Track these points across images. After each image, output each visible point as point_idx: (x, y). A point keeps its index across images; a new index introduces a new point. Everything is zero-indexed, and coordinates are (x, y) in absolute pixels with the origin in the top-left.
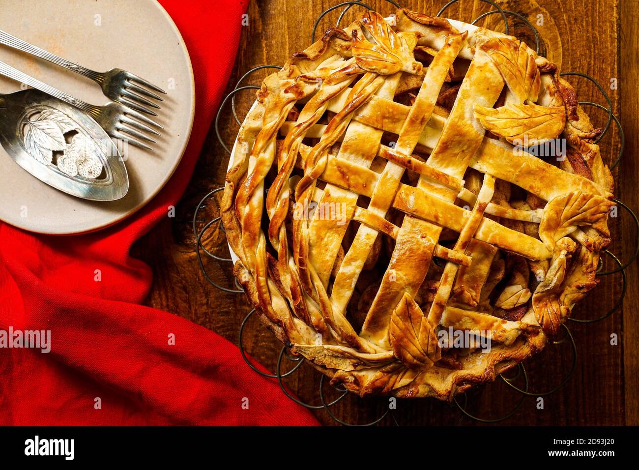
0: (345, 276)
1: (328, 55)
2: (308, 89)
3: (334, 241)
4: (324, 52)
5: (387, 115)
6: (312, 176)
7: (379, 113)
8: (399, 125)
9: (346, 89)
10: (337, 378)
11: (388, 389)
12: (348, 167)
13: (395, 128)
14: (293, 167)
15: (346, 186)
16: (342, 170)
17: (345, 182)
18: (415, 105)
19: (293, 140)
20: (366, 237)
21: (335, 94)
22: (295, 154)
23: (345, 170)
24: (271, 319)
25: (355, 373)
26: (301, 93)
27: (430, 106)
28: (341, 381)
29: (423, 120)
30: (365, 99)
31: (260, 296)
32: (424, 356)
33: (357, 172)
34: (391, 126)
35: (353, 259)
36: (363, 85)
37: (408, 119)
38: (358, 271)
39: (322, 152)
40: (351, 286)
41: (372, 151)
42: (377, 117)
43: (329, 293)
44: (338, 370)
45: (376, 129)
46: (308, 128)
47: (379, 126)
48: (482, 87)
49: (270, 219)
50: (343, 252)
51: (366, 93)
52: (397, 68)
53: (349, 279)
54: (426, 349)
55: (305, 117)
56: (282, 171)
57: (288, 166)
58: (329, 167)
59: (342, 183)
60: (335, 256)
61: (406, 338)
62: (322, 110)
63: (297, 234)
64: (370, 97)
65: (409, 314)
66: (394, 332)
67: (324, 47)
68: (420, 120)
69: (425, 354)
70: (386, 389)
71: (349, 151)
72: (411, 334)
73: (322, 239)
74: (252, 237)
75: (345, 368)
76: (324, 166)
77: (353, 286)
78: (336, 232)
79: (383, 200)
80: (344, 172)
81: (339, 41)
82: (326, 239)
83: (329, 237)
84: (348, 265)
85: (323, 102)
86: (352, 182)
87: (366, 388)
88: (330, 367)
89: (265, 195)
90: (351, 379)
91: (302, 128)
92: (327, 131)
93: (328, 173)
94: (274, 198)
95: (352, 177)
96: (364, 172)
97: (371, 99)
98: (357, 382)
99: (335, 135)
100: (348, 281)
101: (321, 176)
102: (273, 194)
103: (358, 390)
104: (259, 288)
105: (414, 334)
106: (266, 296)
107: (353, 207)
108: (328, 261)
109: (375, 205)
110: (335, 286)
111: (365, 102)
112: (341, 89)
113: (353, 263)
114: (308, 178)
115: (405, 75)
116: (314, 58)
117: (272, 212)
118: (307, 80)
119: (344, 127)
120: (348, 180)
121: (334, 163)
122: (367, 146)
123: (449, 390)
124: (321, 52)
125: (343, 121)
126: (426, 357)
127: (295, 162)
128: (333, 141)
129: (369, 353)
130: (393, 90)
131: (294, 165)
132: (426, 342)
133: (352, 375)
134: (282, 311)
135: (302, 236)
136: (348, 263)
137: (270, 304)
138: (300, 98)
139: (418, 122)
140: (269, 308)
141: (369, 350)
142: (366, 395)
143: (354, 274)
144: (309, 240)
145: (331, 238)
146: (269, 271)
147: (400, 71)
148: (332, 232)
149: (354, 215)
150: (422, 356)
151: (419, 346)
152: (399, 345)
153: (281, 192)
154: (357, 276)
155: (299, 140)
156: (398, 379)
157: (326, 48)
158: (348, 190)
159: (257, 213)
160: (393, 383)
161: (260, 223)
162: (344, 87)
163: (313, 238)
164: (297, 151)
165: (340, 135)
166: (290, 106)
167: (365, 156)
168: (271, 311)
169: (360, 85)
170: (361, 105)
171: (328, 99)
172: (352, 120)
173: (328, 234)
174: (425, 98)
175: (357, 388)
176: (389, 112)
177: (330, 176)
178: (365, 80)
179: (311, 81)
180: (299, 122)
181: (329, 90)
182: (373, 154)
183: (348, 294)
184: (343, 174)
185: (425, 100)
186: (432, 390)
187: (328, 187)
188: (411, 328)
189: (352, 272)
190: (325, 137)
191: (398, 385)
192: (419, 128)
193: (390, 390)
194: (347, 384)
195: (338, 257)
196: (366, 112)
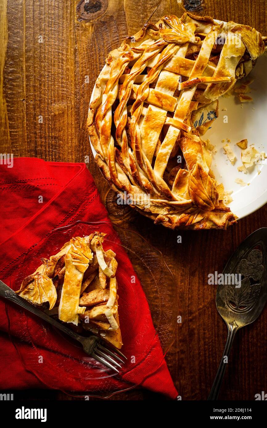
0: (162, 154)
1: (145, 39)
2: (136, 56)
3: (155, 136)
4: (144, 36)
5: (182, 65)
6: (141, 99)
7: (178, 64)
8: (189, 71)
10: (158, 219)
11: (189, 224)
12: (161, 95)
13: (187, 73)
14: (129, 97)
15: (160, 105)
16: (158, 96)
17: (160, 103)
18: (198, 59)
19: (129, 82)
20: (173, 133)
21: (151, 57)
22: (130, 90)
23: (159, 96)
24: (117, 187)
25: (169, 216)
26: (132, 57)
27: (206, 59)
28: (161, 220)
29: (203, 67)
30: (170, 57)
31: (111, 174)
32: (210, 200)
33: (166, 98)
34: (184, 72)
35: (167, 145)
36: (168, 50)
37: (194, 67)
38: (170, 151)
39: (146, 86)
40: (166, 160)
41: (174, 85)
42: (177, 67)
43: (153, 166)
44: (158, 214)
45: (176, 74)
46: (137, 75)
47: (178, 72)
48: (234, 50)
49: (117, 127)
50: (160, 142)
51: (170, 54)
52: (187, 40)
53: (165, 156)
54: (211, 195)
55: (135, 70)
56: (123, 99)
57: (127, 96)
58: (150, 95)
59: (158, 104)
60: (156, 143)
61: (199, 189)
62: (144, 66)
63: (134, 132)
64: (172, 56)
65: (200, 174)
66: (192, 186)
67: (144, 33)
68: (201, 67)
69: (210, 198)
70: (187, 223)
71: (161, 86)
72: (202, 187)
73: (148, 135)
74: (106, 138)
75: (162, 213)
76: (148, 94)
77: (167, 160)
78: (156, 131)
79: (182, 113)
80: (159, 97)
81: (152, 30)
82: (150, 135)
83: (152, 133)
84: (164, 148)
85: (145, 62)
86: (163, 103)
87: (176, 223)
88: (154, 213)
89: (113, 115)
90: (167, 219)
91: (133, 75)
92: (148, 77)
93: (150, 97)
94: (119, 114)
95: (164, 100)
96: (170, 97)
97: (173, 57)
98: (170, 221)
99: (154, 77)
100: (164, 157)
101: (146, 100)
102: (118, 112)
103: (171, 226)
104: (111, 168)
105: (203, 187)
106: (115, 173)
107: (165, 117)
108: (152, 147)
109: (177, 116)
110: (157, 161)
111: (169, 59)
112: (155, 54)
113: (167, 147)
114: (139, 100)
115: (191, 44)
116: (138, 40)
117: (117, 123)
118: (135, 51)
119: (158, 73)
120: (161, 102)
121: (153, 92)
122: (172, 83)
123: (225, 223)
124: (142, 36)
125: (157, 70)
126: (211, 201)
127: (130, 94)
128: (152, 80)
129: (177, 201)
130: (184, 52)
131: (129, 96)
132: (211, 191)
133: (167, 217)
134: (124, 181)
135: (136, 133)
136: (164, 147)
137: (117, 178)
138: (132, 60)
139: (200, 68)
140: (117, 180)
141: (177, 199)
142: (176, 227)
143: (168, 153)
144: (141, 135)
145: (153, 134)
146: (116, 158)
147: (188, 42)
148: (153, 131)
149: (165, 122)
150: (209, 200)
151: (207, 193)
152: (194, 194)
153: (122, 111)
154: (169, 154)
155: (132, 82)
156: (195, 217)
157: (145, 34)
158: (162, 108)
159: (109, 124)
160: (191, 220)
161: (110, 130)
162: (157, 53)
163: (143, 134)
164: (131, 88)
165: (156, 77)
166: (126, 64)
167: (171, 89)
168: (118, 182)
169: (166, 50)
170: (168, 60)
171: (148, 59)
172: (162, 70)
173: (151, 132)
174: (203, 55)
175: (171, 225)
176: (183, 64)
177: (151, 99)
178: (169, 47)
179: (137, 51)
180: (131, 73)
181: (147, 55)
182: (175, 87)
183: (164, 165)
184: (159, 99)
185: (203, 56)
186: (215, 224)
187: (150, 106)
188: (202, 183)
189: (166, 152)
190: (146, 79)
191: (194, 221)
192: (201, 72)
193: (190, 224)
194: (164, 223)
195: (157, 145)
196: (170, 65)
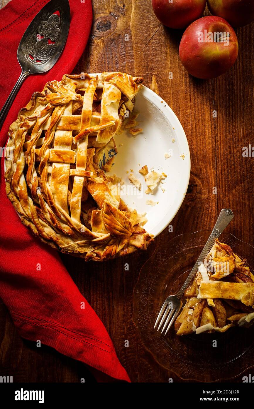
0: (74, 203)
1: (37, 106)
2: (31, 123)
3: (64, 188)
4: (34, 104)
5: (71, 122)
7: (67, 122)
8: (78, 125)
9: (49, 117)
10: (87, 257)
11: (114, 253)
12: (60, 152)
13: (77, 127)
14: (34, 161)
15: (62, 161)
16: (58, 154)
17: (61, 159)
18: (82, 114)
19: (31, 148)
20: (79, 181)
21: (44, 121)
22: (34, 154)
23: (59, 153)
24: (45, 239)
25: (96, 251)
26: (29, 126)
27: (90, 111)
28: (91, 257)
29: (88, 119)
30: (59, 118)
31: (38, 229)
32: (125, 229)
33: (65, 153)
34: (75, 127)
35: (76, 193)
36: (56, 112)
37: (82, 121)
38: (80, 198)
39: (45, 148)
40: (79, 207)
41: (69, 140)
42: (67, 125)
43: (70, 215)
44: (87, 252)
45: (68, 130)
46: (37, 140)
47: (69, 128)
48: (111, 97)
49: (31, 189)
50: (70, 192)
51: (58, 115)
52: (69, 100)
53: (77, 204)
54: (124, 225)
55: (33, 137)
56: (30, 164)
57: (32, 161)
58: (51, 154)
59: (60, 160)
60: (67, 195)
61: (113, 223)
62: (40, 131)
63: (45, 191)
64: (60, 117)
65: (110, 210)
66: (106, 222)
67: (33, 102)
68: (87, 119)
69: (125, 228)
70: (112, 254)
71: (58, 144)
72: (115, 220)
73: (58, 189)
74: (25, 201)
75: (89, 251)
76: (48, 154)
77: (80, 206)
78: (64, 184)
79: (82, 162)
80: (59, 154)
81: (40, 98)
82: (60, 189)
83: (61, 187)
84: (74, 197)
85: (40, 127)
86: (64, 158)
87: (103, 256)
88: (82, 252)
89: (25, 179)
90: (94, 255)
91: (33, 141)
92: (46, 139)
93: (51, 157)
94: (30, 178)
95: (64, 156)
96: (68, 152)
97: (61, 117)
98: (98, 255)
99: (50, 139)
100: (76, 205)
101: (49, 160)
102: (29, 177)
103: (99, 259)
104: (36, 225)
105: (116, 220)
106: (41, 228)
107: (68, 169)
108: (64, 198)
109: (79, 166)
110: (71, 209)
111: (59, 119)
112: (47, 118)
113: (76, 195)
114: (43, 162)
115: (74, 102)
116: (30, 109)
117: (31, 185)
118: (30, 119)
119: (53, 134)
120: (62, 158)
121: (53, 152)
122: (67, 139)
123: (143, 243)
124: (33, 105)
125: (52, 132)
126: (126, 230)
127: (35, 158)
128: (49, 142)
129: (98, 237)
130: (70, 110)
131: (34, 160)
132: (123, 222)
133: (95, 253)
134: (50, 233)
135: (48, 191)
136: (74, 196)
137: (44, 231)
138: (29, 128)
139: (86, 121)
140: (44, 233)
141: (97, 236)
142: (104, 259)
143: (78, 200)
144: (52, 192)
145: (62, 187)
146: (39, 215)
147: (71, 101)
148: (62, 184)
149: (70, 174)
150: (123, 229)
151: (121, 225)
152: (110, 228)
153: (32, 174)
154: (80, 201)
155: (34, 147)
156: (117, 247)
157: (34, 103)
158: (64, 162)
159: (24, 189)
160: (115, 250)
161: (27, 193)
162: (48, 117)
163: (54, 190)
164: (34, 153)
165: (52, 138)
166: (25, 133)
167: (67, 144)
168: (46, 235)
169: (55, 112)
170: (58, 122)
171: (42, 124)
172: (56, 130)
173: (60, 186)
174: (86, 109)
175: (99, 258)
176: (72, 121)
178: (56, 109)
179: (32, 119)
180: (31, 140)
181: (41, 121)
182: (70, 142)
183: (79, 211)
184: (59, 156)
185: (86, 110)
186: (136, 247)
187: (54, 164)
188: (114, 217)
189: (77, 199)
190: (45, 142)
191: (118, 250)
192: (88, 123)
193: (115, 254)
194: (93, 258)
195: (68, 195)
196: (61, 124)
